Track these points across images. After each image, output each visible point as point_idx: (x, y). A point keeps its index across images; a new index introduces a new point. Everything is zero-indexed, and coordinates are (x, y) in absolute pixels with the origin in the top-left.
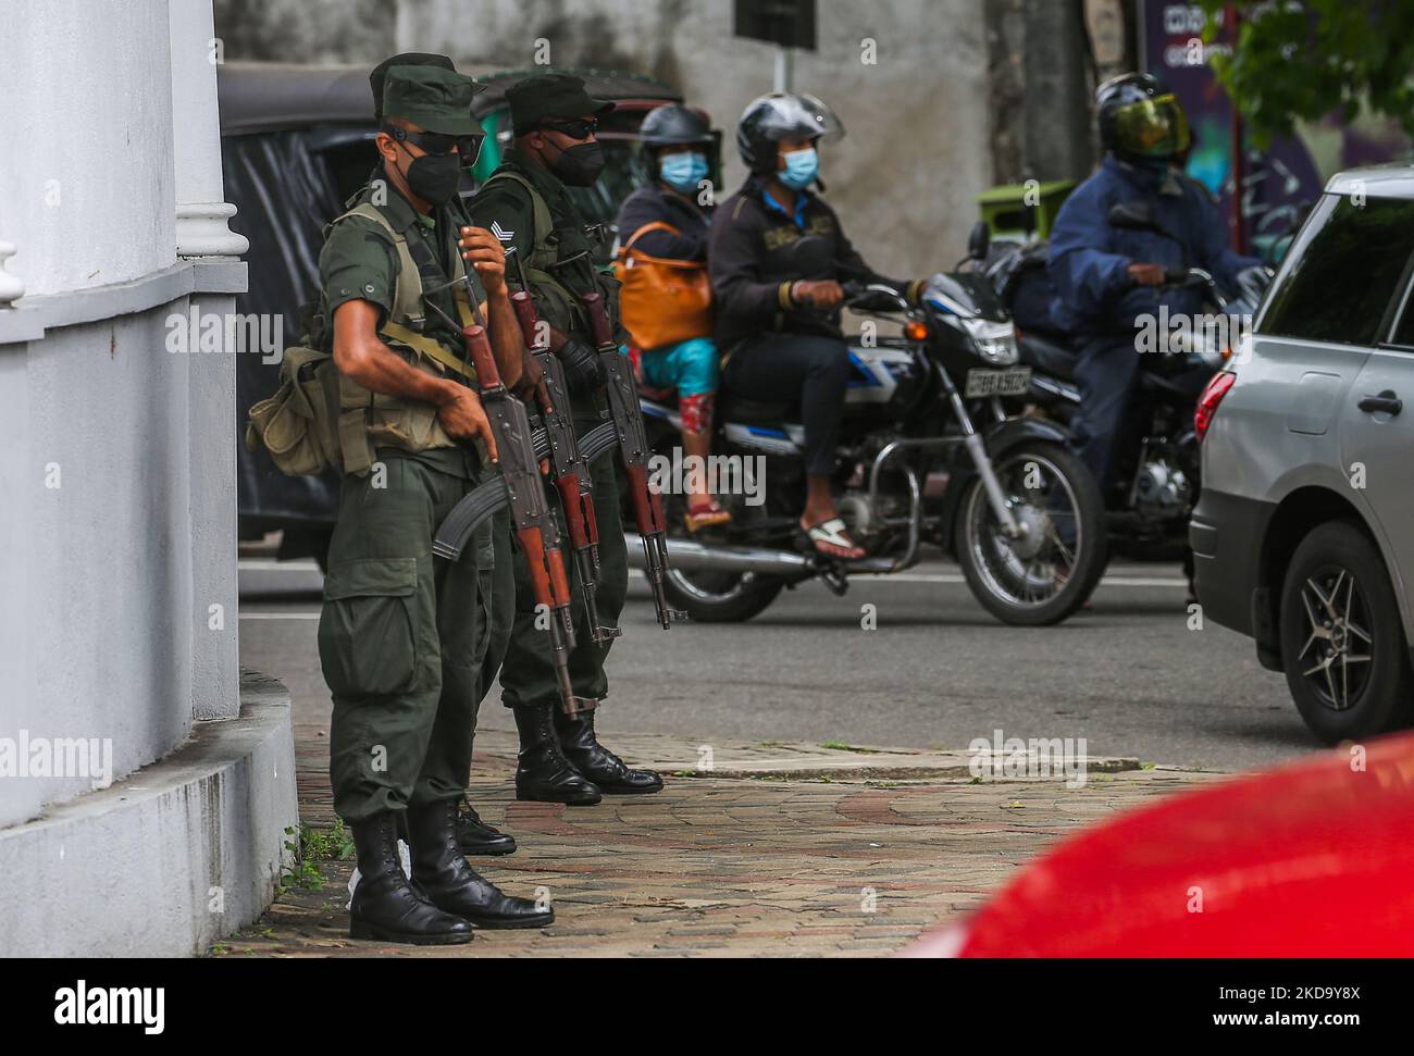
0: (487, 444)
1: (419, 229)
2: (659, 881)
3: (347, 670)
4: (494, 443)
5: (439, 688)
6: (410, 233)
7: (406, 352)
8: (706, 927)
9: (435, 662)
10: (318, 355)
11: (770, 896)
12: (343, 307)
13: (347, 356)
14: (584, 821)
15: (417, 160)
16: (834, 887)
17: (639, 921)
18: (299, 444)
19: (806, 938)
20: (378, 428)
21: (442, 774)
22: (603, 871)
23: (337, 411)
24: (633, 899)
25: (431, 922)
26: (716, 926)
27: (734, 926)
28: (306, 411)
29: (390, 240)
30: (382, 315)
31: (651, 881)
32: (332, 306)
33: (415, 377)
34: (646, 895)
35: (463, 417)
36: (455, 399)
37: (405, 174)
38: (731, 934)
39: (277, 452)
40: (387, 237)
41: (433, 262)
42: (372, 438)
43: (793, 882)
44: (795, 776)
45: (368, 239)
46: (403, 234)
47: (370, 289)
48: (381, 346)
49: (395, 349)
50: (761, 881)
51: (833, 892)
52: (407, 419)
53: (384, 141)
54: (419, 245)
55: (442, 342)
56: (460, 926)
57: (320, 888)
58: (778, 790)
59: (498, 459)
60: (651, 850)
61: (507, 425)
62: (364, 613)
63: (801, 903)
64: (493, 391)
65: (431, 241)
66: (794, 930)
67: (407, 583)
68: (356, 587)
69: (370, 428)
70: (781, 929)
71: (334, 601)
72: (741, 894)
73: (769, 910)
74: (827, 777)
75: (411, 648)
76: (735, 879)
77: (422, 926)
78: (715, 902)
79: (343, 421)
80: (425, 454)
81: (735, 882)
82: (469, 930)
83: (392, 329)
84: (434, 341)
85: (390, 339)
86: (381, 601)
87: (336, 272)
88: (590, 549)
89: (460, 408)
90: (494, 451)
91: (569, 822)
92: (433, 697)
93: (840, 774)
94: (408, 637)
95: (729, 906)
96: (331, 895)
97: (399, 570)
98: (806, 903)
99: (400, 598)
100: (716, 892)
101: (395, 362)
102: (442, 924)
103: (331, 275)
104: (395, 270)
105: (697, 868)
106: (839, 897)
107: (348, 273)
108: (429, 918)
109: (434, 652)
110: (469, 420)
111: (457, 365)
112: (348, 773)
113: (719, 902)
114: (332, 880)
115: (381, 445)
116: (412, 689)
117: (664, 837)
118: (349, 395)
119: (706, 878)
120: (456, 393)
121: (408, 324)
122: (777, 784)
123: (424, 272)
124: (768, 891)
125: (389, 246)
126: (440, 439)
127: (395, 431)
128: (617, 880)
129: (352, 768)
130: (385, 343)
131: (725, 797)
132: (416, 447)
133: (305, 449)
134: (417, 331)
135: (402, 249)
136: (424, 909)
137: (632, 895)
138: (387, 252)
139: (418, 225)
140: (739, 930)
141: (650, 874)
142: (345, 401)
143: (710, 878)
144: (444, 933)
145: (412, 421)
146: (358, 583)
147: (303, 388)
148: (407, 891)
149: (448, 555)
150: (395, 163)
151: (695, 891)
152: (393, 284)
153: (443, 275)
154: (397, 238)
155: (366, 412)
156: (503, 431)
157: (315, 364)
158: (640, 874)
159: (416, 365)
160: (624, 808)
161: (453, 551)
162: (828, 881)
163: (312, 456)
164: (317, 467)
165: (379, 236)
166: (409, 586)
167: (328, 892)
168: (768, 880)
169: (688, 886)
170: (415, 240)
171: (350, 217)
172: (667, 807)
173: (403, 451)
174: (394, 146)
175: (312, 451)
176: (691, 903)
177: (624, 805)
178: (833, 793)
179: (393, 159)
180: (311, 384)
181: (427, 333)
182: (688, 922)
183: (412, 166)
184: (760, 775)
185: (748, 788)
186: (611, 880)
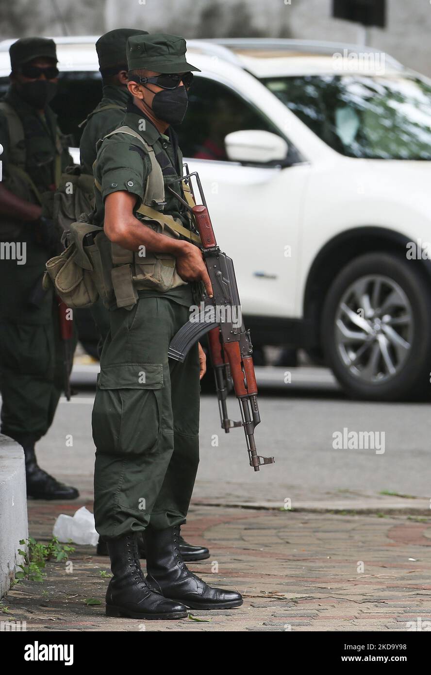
0: (206, 286)
1: (162, 144)
2: (267, 580)
3: (115, 437)
4: (210, 284)
5: (172, 451)
6: (156, 146)
7: (154, 225)
8: (298, 612)
9: (170, 433)
10: (94, 228)
11: (341, 592)
12: (112, 196)
13: (113, 229)
14: (219, 540)
15: (158, 94)
16: (385, 587)
17: (254, 607)
18: (78, 286)
19: (364, 620)
20: (140, 277)
21: (172, 507)
22: (230, 573)
23: (110, 265)
24: (250, 592)
25: (158, 605)
26: (305, 611)
27: (317, 612)
28: (87, 265)
29: (145, 151)
30: (137, 202)
31: (262, 580)
32: (104, 194)
33: (159, 241)
34: (259, 590)
35: (190, 266)
36: (187, 254)
37: (151, 106)
38: (314, 617)
39: (64, 291)
40: (143, 149)
41: (170, 166)
42: (136, 284)
43: (357, 583)
44: (360, 512)
45: (131, 149)
46: (152, 146)
47: (131, 184)
48: (136, 222)
49: (146, 223)
50: (336, 582)
51: (383, 590)
52: (158, 269)
53: (133, 87)
54: (161, 154)
55: (175, 217)
56: (179, 607)
57: (41, 580)
58: (348, 522)
59: (213, 296)
60: (263, 559)
61: (220, 273)
62: (129, 400)
63: (362, 597)
64: (211, 249)
65: (169, 151)
66: (357, 615)
67: (158, 380)
68: (123, 382)
69: (134, 277)
70: (349, 614)
71: (106, 390)
72: (322, 591)
73: (341, 601)
74: (382, 514)
75: (157, 422)
76: (318, 580)
77: (153, 607)
78: (304, 595)
79: (114, 273)
80: (171, 293)
81: (319, 583)
82: (185, 610)
83: (144, 209)
84: (171, 217)
85: (143, 216)
86: (140, 392)
87: (110, 170)
88: (225, 367)
89: (189, 260)
90: (211, 290)
91: (210, 540)
92: (168, 455)
93: (390, 512)
94: (155, 416)
95: (313, 598)
96: (48, 586)
97: (153, 372)
98: (365, 597)
99: (152, 391)
100: (305, 588)
101: (146, 231)
102: (166, 606)
103: (106, 172)
104: (148, 171)
105: (293, 573)
106: (387, 593)
107: (117, 172)
108: (158, 602)
109: (169, 427)
110: (193, 269)
111: (186, 233)
112: (109, 505)
113: (307, 595)
114: (49, 576)
115: (141, 289)
116: (154, 451)
117: (271, 551)
118: (118, 255)
119: (299, 579)
120: (187, 250)
121: (155, 206)
122: (348, 517)
123: (165, 172)
124: (340, 589)
125: (144, 154)
126: (179, 281)
127: (151, 279)
128: (239, 579)
129: (112, 502)
130: (139, 219)
131: (313, 525)
132: (165, 288)
133: (82, 289)
134: (161, 211)
135: (152, 155)
136: (155, 597)
137: (249, 590)
138: (143, 159)
139: (161, 140)
140: (321, 615)
141: (262, 576)
142: (115, 259)
143: (302, 579)
144: (166, 612)
145: (161, 271)
146: (125, 380)
147: (86, 251)
148: (143, 585)
149: (177, 358)
150: (143, 100)
151: (291, 588)
152: (146, 180)
153: (176, 175)
154: (149, 149)
155: (130, 267)
156: (217, 276)
157: (94, 234)
158: (256, 576)
159: (161, 232)
160: (246, 531)
161: (181, 355)
162: (381, 583)
163: (86, 294)
164: (90, 302)
165: (138, 147)
166: (159, 383)
167: (47, 583)
168: (341, 581)
169: (287, 584)
170: (159, 150)
171: (116, 134)
172: (274, 531)
173: (156, 291)
174: (140, 89)
175: (87, 291)
176: (289, 596)
177: (246, 529)
178: (386, 524)
179: (141, 97)
180: (91, 248)
181: (166, 212)
182: (286, 608)
183: (155, 100)
184: (337, 512)
185: (329, 520)
186: (236, 579)
